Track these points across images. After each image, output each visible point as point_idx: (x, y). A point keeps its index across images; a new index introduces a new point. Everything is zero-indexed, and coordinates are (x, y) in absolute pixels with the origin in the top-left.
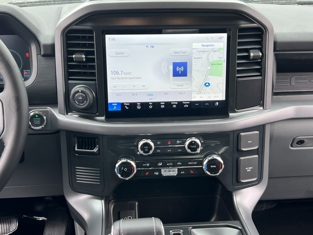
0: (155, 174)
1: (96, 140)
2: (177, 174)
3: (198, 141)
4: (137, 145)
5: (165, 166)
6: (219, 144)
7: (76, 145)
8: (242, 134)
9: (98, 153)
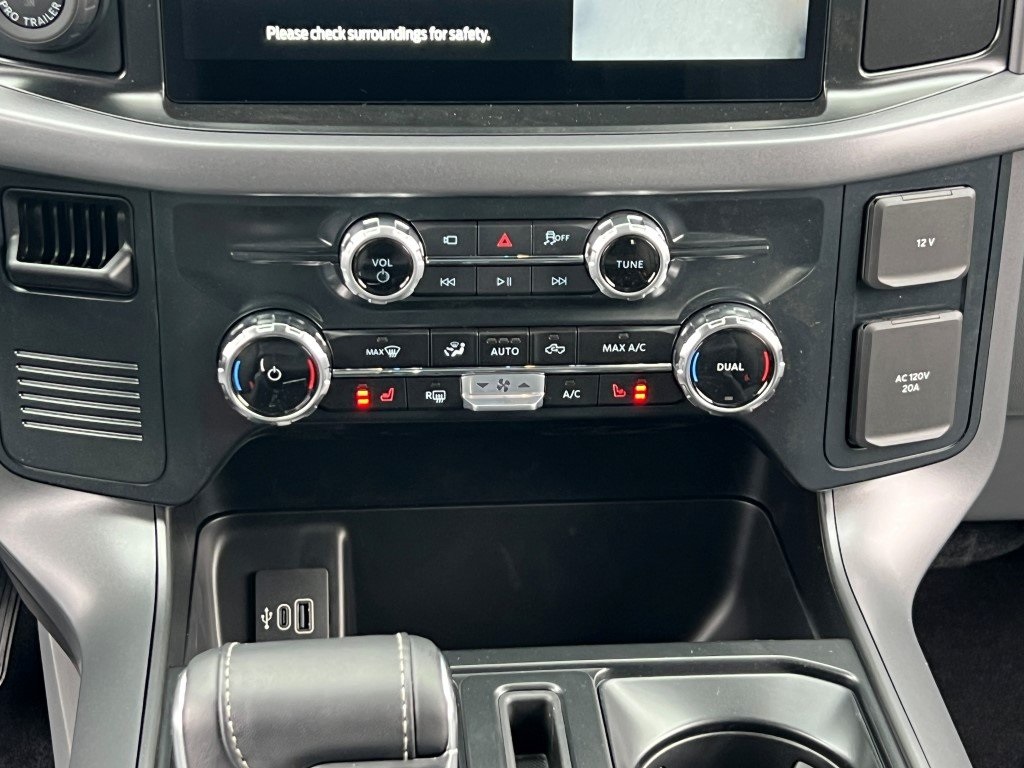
0: (432, 401)
1: (121, 216)
2: (544, 399)
3: (654, 235)
4: (337, 250)
5: (478, 358)
6: (763, 254)
7: (15, 239)
8: (889, 201)
9: (127, 281)
